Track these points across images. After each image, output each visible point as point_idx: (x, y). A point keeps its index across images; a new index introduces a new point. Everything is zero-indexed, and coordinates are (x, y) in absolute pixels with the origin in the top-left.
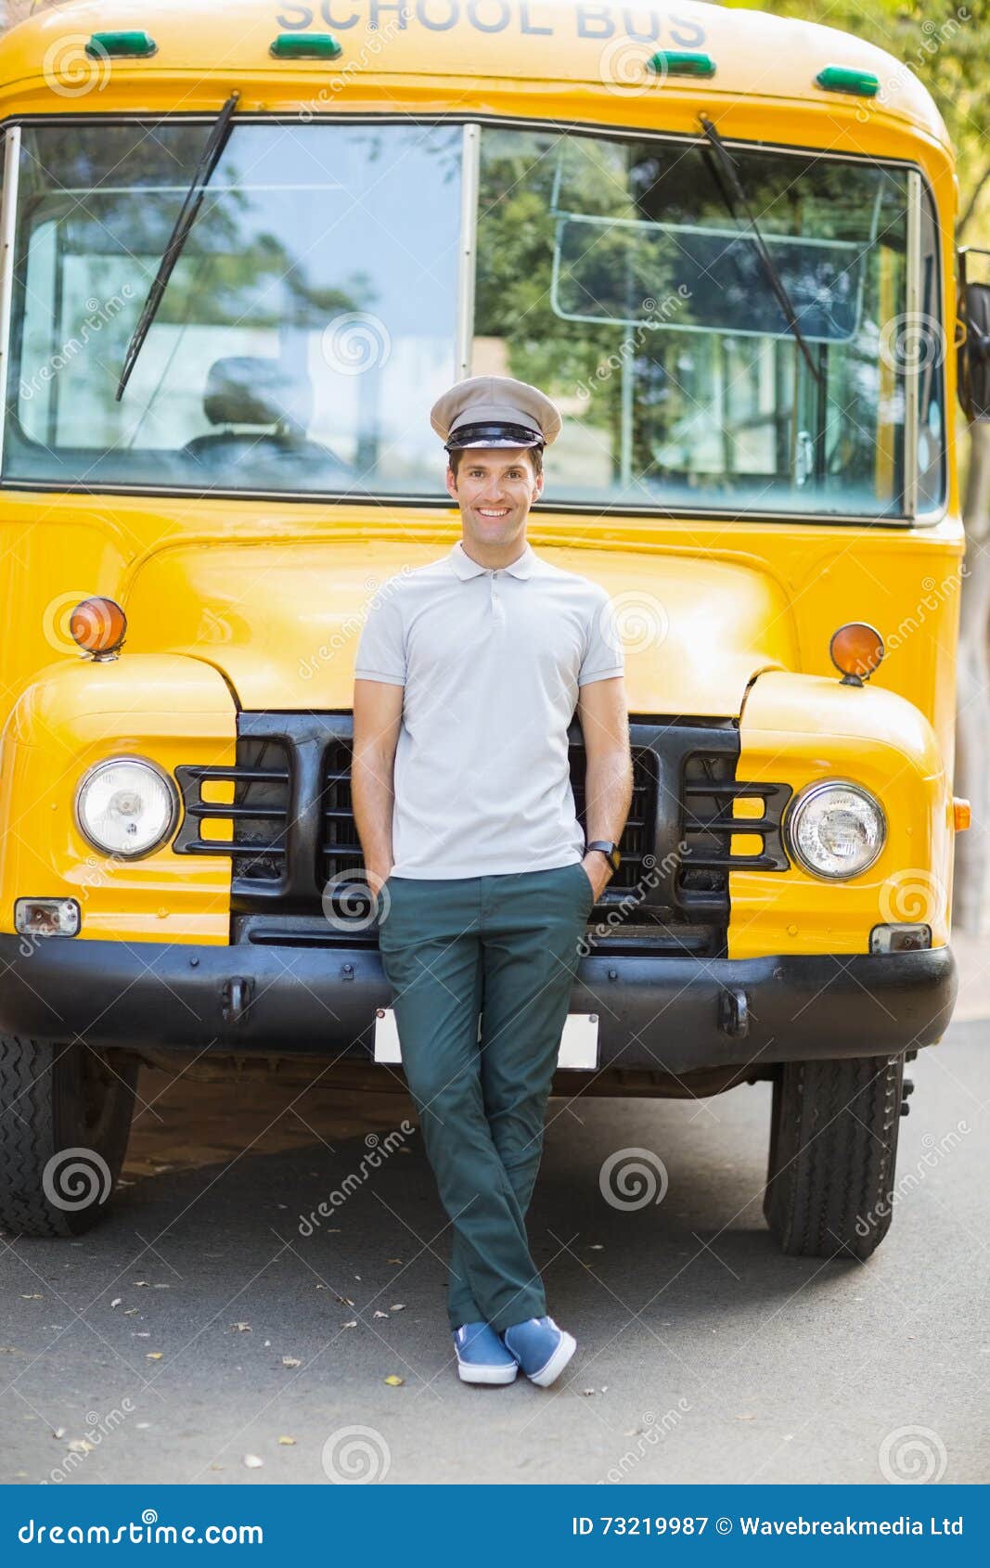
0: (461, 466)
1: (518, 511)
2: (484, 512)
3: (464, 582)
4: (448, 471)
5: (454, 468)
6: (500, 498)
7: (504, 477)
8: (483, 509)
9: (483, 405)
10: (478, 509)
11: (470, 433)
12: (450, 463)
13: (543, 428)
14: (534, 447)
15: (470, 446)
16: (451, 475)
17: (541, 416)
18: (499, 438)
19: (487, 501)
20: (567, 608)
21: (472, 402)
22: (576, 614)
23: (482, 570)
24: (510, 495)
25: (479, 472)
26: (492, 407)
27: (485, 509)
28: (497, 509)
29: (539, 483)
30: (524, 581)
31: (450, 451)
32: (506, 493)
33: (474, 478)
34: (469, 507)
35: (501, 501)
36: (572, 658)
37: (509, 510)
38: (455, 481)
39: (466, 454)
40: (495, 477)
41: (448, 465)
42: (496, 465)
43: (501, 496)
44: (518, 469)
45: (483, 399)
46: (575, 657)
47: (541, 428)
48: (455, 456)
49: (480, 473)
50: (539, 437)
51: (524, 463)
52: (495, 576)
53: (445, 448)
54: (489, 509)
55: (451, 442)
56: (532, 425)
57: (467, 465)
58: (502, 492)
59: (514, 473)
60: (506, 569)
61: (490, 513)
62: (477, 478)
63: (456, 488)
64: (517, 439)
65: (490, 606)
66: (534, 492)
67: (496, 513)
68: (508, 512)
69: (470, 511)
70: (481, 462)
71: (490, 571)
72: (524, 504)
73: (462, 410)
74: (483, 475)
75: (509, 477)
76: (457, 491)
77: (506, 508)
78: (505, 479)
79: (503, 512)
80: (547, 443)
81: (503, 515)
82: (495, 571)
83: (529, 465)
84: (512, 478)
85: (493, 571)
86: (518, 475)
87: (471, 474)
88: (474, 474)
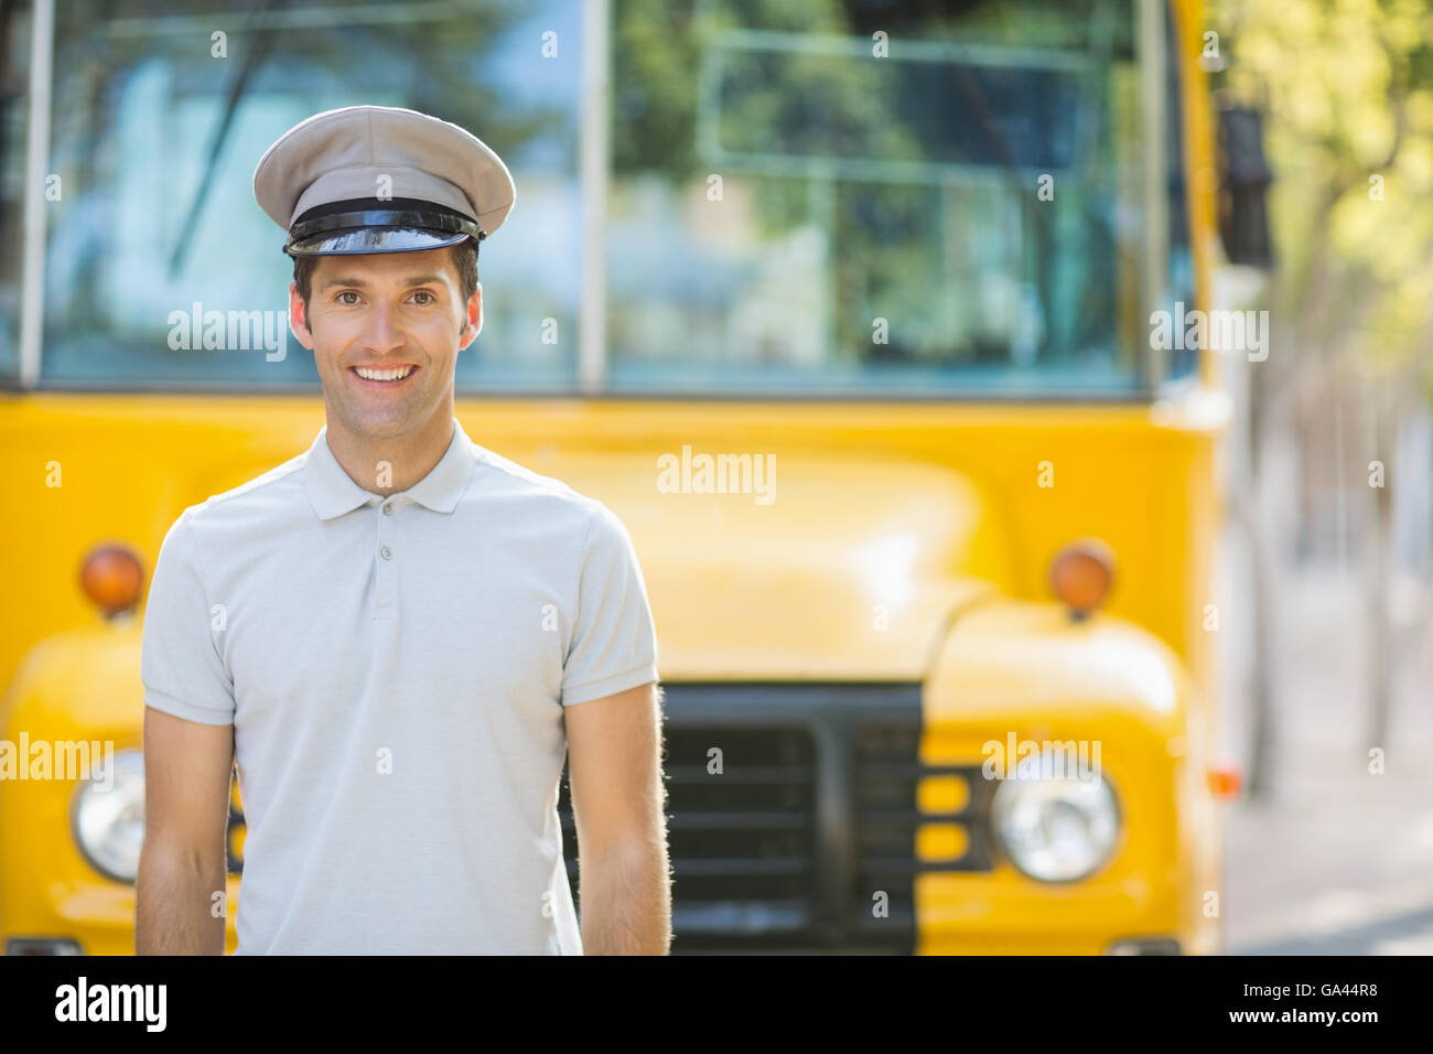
0: (317, 284)
1: (432, 371)
2: (364, 373)
3: (328, 522)
4: (293, 293)
6: (394, 347)
7: (400, 301)
8: (363, 367)
9: (353, 165)
10: (353, 369)
11: (328, 222)
12: (295, 278)
13: (478, 206)
14: (460, 244)
19: (369, 353)
21: (332, 159)
23: (364, 499)
24: (413, 339)
25: (352, 294)
26: (374, 168)
27: (367, 367)
28: (392, 368)
29: (473, 311)
30: (445, 515)
31: (292, 256)
32: (405, 337)
33: (342, 307)
34: (334, 366)
35: (396, 353)
37: (414, 369)
38: (306, 313)
39: (324, 263)
40: (383, 303)
41: (291, 282)
42: (383, 280)
43: (395, 343)
44: (425, 286)
45: (352, 154)
47: (471, 206)
48: (305, 268)
49: (354, 296)
50: (470, 224)
51: (443, 273)
52: (388, 508)
53: (285, 250)
54: (374, 367)
55: (296, 239)
57: (326, 283)
58: (397, 333)
59: (422, 294)
60: (408, 495)
61: (377, 375)
63: (309, 328)
66: (464, 329)
67: (387, 376)
68: (412, 373)
69: (336, 373)
70: (356, 275)
71: (377, 499)
72: (445, 358)
73: (309, 178)
74: (358, 300)
75: (413, 300)
76: (311, 332)
77: (406, 365)
78: (405, 306)
79: (401, 373)
80: (484, 236)
81: (403, 378)
82: (386, 498)
83: (451, 279)
84: (417, 302)
85: (381, 498)
86: (429, 298)
87: (336, 299)
88: (342, 298)
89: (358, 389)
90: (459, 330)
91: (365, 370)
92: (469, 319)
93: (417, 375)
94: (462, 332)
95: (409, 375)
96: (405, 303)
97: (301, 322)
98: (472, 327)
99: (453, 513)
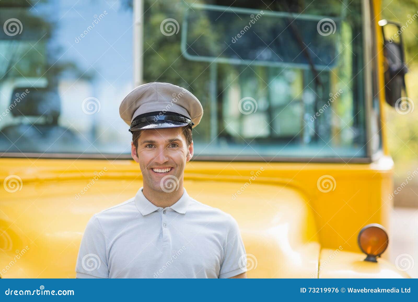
0: (140, 141)
1: (178, 169)
2: (155, 170)
3: (145, 216)
4: (132, 145)
5: (135, 143)
6: (165, 161)
7: (167, 146)
8: (155, 168)
9: (151, 101)
10: (152, 169)
12: (133, 139)
13: (191, 114)
14: (186, 126)
15: (144, 128)
16: (135, 147)
17: (189, 105)
18: (162, 122)
19: (157, 164)
20: (211, 232)
21: (145, 100)
22: (217, 236)
23: (156, 208)
24: (172, 158)
25: (151, 145)
26: (157, 102)
27: (157, 168)
28: (164, 168)
29: (190, 149)
30: (183, 215)
31: (132, 132)
32: (170, 158)
33: (148, 149)
34: (146, 168)
35: (166, 163)
36: (215, 264)
37: (172, 168)
38: (137, 151)
39: (142, 133)
40: (161, 147)
41: (132, 141)
42: (161, 139)
43: (166, 160)
44: (175, 142)
45: (151, 98)
46: (217, 263)
47: (190, 115)
48: (136, 134)
49: (152, 145)
50: (189, 120)
51: (180, 137)
52: (164, 212)
53: (129, 130)
54: (159, 168)
55: (133, 126)
56: (185, 113)
57: (143, 141)
58: (167, 156)
59: (174, 144)
60: (171, 207)
61: (160, 171)
62: (150, 149)
63: (137, 156)
64: (175, 122)
65: (161, 234)
66: (188, 155)
67: (163, 171)
68: (171, 170)
69: (147, 170)
70: (153, 138)
71: (161, 208)
72: (182, 164)
73: (137, 106)
74: (153, 147)
75: (171, 146)
76: (138, 157)
77: (169, 167)
78: (168, 148)
79: (167, 170)
80: (194, 124)
81: (168, 172)
82: (164, 208)
83: (183, 139)
84: (172, 147)
85: (163, 208)
86: (176, 146)
87: (146, 146)
88: (148, 146)
89: (154, 176)
90: (186, 156)
91: (156, 170)
92: (189, 152)
93: (173, 170)
94: (187, 156)
95: (170, 171)
96: (168, 147)
97: (135, 154)
98: (190, 155)
99: (185, 214)
